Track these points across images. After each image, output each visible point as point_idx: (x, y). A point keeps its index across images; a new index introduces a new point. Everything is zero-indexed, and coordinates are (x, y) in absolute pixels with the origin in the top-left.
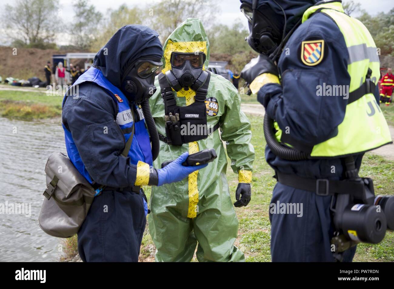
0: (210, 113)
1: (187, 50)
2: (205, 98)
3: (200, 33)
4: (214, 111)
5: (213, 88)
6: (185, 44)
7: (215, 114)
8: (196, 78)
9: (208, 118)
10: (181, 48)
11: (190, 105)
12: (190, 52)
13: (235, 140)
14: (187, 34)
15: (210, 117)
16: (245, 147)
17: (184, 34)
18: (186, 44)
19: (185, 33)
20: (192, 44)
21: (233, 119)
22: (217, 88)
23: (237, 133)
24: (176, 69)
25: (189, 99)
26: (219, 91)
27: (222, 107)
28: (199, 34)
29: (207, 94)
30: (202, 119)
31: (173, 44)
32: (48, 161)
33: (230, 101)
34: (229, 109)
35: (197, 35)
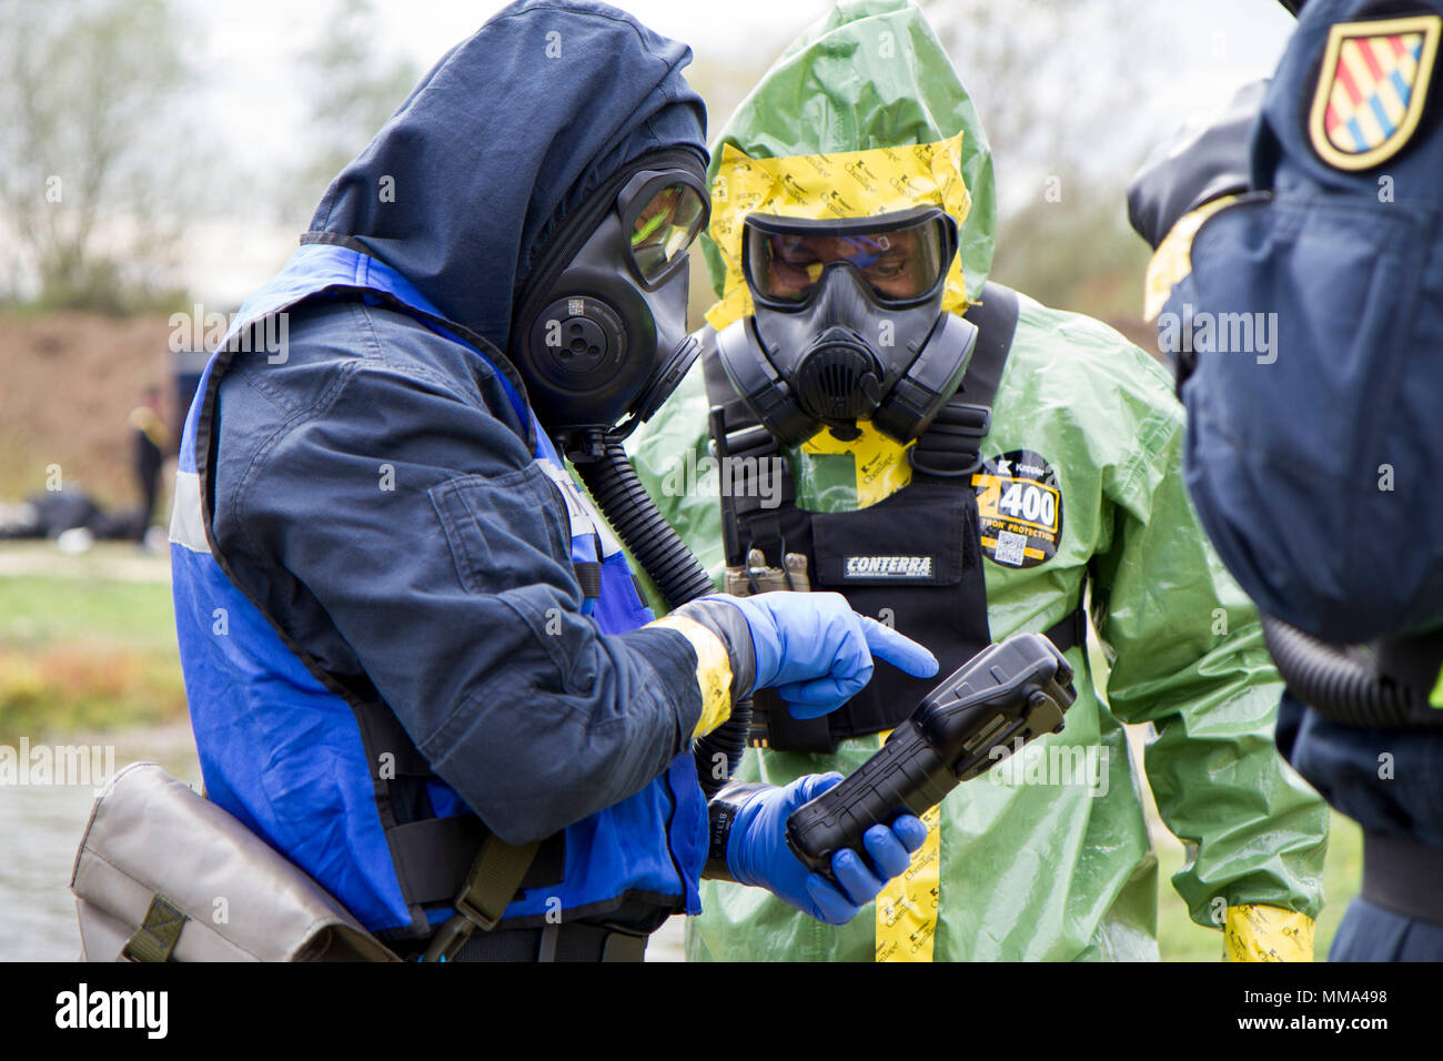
0: (1008, 548)
1: (835, 202)
2: (976, 454)
3: (914, 92)
4: (1030, 537)
5: (1030, 397)
6: (820, 170)
7: (1039, 555)
8: (899, 369)
9: (993, 578)
10: (798, 194)
11: (879, 500)
12: (849, 214)
13: (1187, 711)
14: (831, 110)
15: (1008, 570)
16: (1254, 757)
17: (816, 106)
18: (825, 165)
19: (821, 98)
20: (860, 164)
21: (1165, 585)
22: (1053, 394)
23: (1204, 669)
24: (776, 316)
25: (872, 469)
26: (1061, 410)
27: (1085, 510)
28: (902, 101)
29: (986, 435)
30: (954, 587)
31: (749, 169)
32: (94, 818)
33: (1141, 470)
34: (1138, 523)
35: (888, 109)
